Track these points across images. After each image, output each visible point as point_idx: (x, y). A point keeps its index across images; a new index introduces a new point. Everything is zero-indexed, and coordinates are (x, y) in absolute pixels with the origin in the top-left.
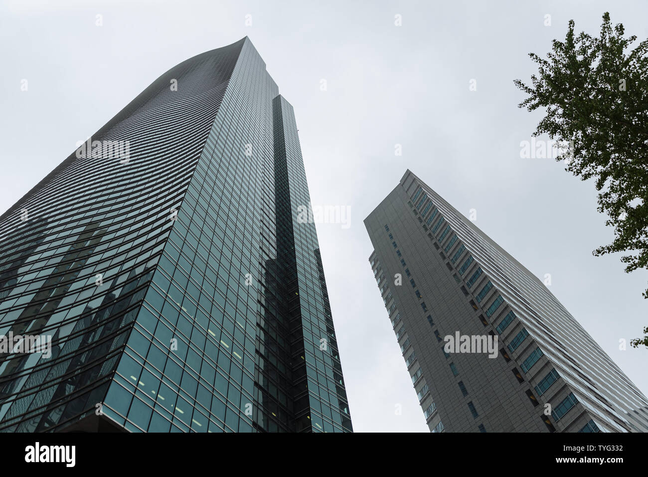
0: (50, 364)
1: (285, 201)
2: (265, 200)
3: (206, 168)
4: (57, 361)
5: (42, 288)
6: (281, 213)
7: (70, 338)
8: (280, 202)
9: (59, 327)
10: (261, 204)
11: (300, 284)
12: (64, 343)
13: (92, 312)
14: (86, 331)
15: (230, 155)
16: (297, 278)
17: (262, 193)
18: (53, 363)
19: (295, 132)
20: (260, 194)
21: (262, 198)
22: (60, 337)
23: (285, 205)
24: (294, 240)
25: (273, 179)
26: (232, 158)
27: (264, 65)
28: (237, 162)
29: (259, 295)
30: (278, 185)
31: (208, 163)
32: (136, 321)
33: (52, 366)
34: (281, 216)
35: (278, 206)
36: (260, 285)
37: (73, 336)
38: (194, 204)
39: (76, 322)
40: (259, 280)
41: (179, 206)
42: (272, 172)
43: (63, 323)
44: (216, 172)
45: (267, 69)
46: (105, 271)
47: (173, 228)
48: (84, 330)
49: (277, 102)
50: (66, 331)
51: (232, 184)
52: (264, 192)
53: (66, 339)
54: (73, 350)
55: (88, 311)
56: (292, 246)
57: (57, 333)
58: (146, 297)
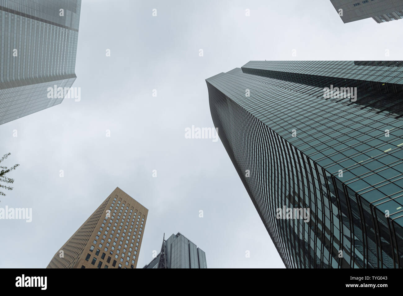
0: (366, 249)
1: (309, 79)
2: (311, 93)
3: (272, 122)
4: (365, 244)
5: (315, 233)
6: (317, 83)
7: (352, 231)
8: (309, 82)
9: (343, 235)
10: (313, 96)
11: (376, 80)
12: (355, 236)
13: (340, 214)
14: (351, 222)
15: (268, 106)
16: (370, 81)
17: (306, 94)
18: (366, 247)
19: (266, 62)
20: (306, 95)
21: (310, 95)
22: (349, 236)
23: (312, 79)
24: (340, 78)
25: (292, 83)
26: (270, 105)
27: (223, 73)
28: (274, 103)
29: (373, 111)
30: (297, 81)
31: (268, 120)
32: (371, 203)
33: (367, 249)
34: (319, 84)
35: (311, 84)
36: (365, 109)
37: (352, 230)
38: (301, 142)
39: (343, 225)
40: (361, 109)
41: (295, 148)
42: (287, 83)
43: (341, 231)
44: (275, 117)
45: (225, 72)
46: (317, 198)
47: (309, 156)
48: (350, 224)
49: (245, 70)
50: (347, 232)
51: (286, 109)
52: (305, 92)
53: (352, 234)
54: (362, 234)
55: (339, 216)
56: (344, 81)
57: (346, 236)
58: (355, 191)
